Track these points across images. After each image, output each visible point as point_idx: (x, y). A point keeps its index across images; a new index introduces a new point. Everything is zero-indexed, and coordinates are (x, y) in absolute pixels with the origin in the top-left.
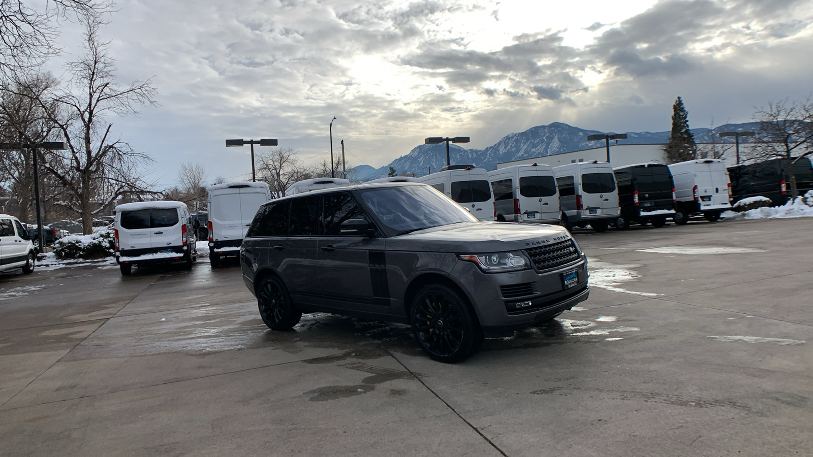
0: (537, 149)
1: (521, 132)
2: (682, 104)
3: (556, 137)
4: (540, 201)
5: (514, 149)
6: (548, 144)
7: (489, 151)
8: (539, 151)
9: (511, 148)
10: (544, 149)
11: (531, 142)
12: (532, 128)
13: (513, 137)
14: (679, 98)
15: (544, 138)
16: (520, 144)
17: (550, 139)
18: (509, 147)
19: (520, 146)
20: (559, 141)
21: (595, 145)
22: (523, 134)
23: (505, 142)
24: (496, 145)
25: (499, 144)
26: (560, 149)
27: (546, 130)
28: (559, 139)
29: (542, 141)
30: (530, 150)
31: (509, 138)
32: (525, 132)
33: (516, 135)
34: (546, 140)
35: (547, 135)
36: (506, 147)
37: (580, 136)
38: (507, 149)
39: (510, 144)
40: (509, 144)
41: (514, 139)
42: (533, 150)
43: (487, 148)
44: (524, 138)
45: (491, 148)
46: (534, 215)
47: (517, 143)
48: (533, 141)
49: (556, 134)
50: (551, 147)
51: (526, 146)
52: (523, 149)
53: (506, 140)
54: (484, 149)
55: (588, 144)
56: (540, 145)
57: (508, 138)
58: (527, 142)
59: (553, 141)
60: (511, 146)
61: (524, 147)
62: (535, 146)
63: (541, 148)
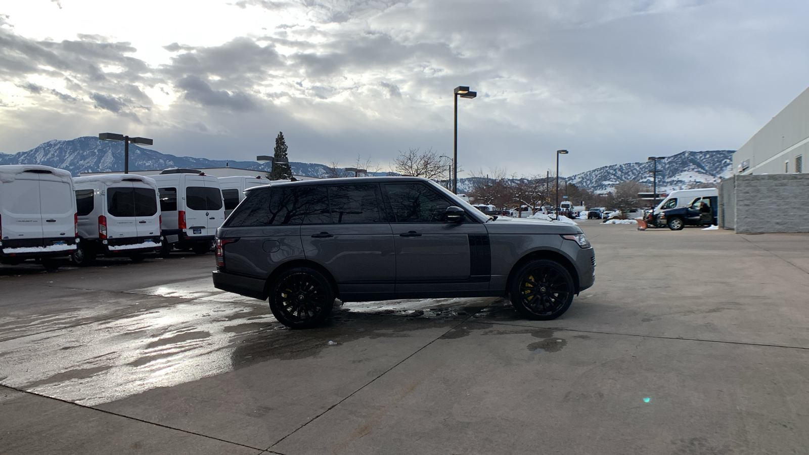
0: (87, 161)
1: (67, 140)
2: (284, 139)
3: (110, 151)
4: (207, 215)
5: (56, 159)
6: (100, 158)
7: (22, 158)
8: (89, 165)
9: (53, 157)
10: (95, 163)
11: (79, 153)
12: (81, 138)
13: (55, 145)
14: (281, 133)
15: (96, 151)
16: (66, 153)
17: (103, 152)
18: (49, 156)
19: (65, 156)
20: (113, 156)
21: (153, 165)
22: (69, 143)
23: (44, 149)
24: (32, 151)
25: (37, 150)
26: (113, 164)
27: (98, 143)
28: (113, 154)
29: (93, 154)
30: (78, 162)
31: (51, 144)
32: (72, 141)
33: (59, 142)
34: (97, 153)
35: (100, 147)
36: (46, 155)
37: (137, 154)
38: (48, 157)
39: (52, 152)
40: (49, 151)
41: (57, 147)
42: (81, 162)
43: (19, 153)
44: (70, 147)
45: (24, 153)
46: (200, 230)
47: (60, 153)
48: (81, 152)
49: (109, 149)
50: (103, 162)
51: (72, 157)
52: (69, 159)
53: (46, 147)
54: (14, 153)
55: (145, 164)
56: (91, 158)
57: (49, 145)
58: (74, 152)
59: (106, 154)
60: (53, 155)
61: (69, 158)
62: (84, 158)
63: (91, 161)
